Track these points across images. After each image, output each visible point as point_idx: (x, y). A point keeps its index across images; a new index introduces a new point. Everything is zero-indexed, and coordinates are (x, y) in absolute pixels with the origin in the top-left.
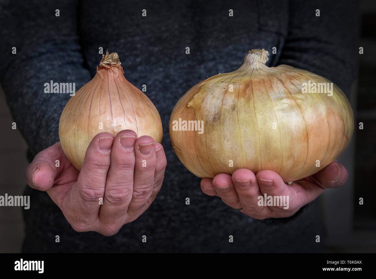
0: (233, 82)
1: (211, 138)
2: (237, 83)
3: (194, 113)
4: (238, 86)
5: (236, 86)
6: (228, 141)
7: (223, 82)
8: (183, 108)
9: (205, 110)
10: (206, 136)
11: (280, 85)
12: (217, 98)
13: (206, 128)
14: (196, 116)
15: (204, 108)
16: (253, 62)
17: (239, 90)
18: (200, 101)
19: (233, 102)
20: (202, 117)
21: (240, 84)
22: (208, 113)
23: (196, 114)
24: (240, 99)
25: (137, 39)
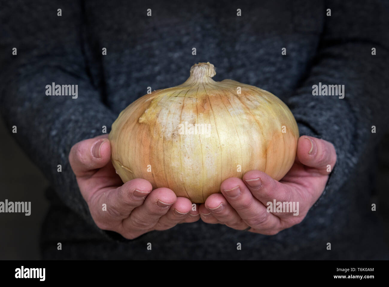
0: (188, 96)
1: (171, 155)
2: (193, 98)
3: (148, 129)
4: (194, 101)
5: (193, 101)
6: (189, 158)
7: (177, 96)
8: (134, 124)
9: (162, 127)
10: (164, 153)
11: (237, 101)
12: (174, 114)
13: (164, 145)
14: (151, 133)
15: (160, 123)
16: (201, 76)
17: (197, 105)
18: (154, 116)
19: (192, 117)
20: (159, 133)
21: (197, 99)
22: (165, 129)
23: (151, 130)
24: (199, 114)
25: (155, 44)
